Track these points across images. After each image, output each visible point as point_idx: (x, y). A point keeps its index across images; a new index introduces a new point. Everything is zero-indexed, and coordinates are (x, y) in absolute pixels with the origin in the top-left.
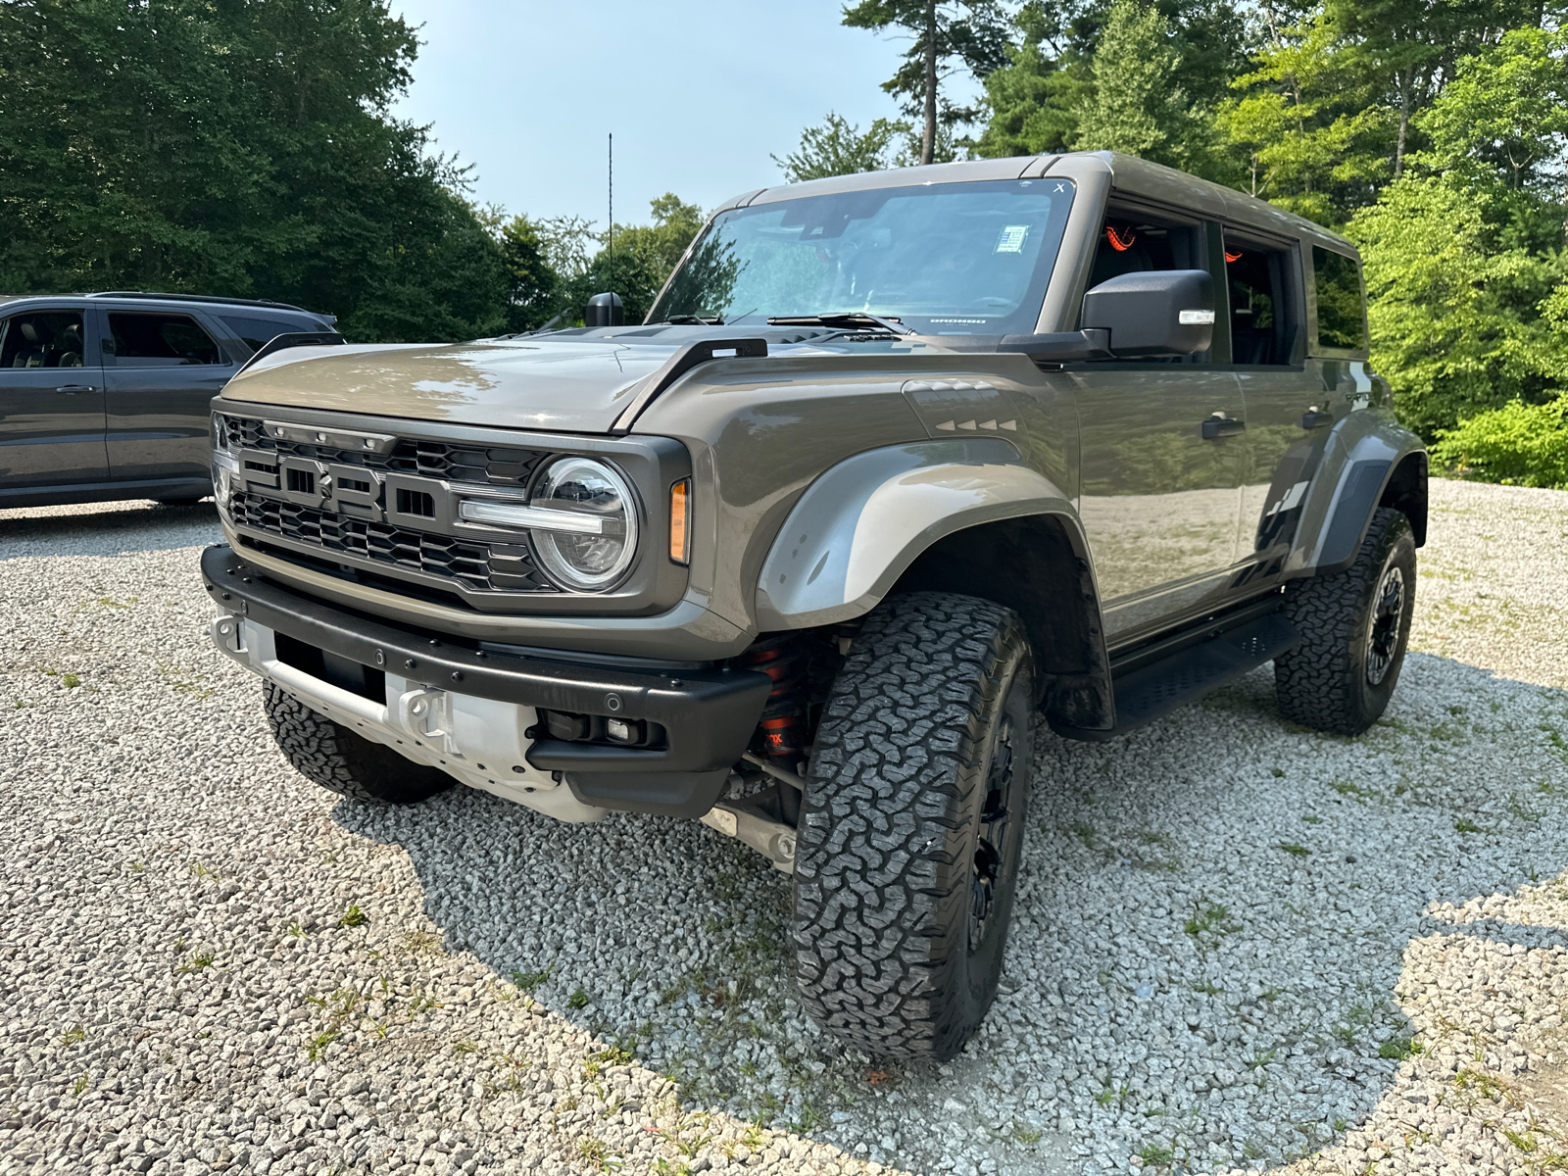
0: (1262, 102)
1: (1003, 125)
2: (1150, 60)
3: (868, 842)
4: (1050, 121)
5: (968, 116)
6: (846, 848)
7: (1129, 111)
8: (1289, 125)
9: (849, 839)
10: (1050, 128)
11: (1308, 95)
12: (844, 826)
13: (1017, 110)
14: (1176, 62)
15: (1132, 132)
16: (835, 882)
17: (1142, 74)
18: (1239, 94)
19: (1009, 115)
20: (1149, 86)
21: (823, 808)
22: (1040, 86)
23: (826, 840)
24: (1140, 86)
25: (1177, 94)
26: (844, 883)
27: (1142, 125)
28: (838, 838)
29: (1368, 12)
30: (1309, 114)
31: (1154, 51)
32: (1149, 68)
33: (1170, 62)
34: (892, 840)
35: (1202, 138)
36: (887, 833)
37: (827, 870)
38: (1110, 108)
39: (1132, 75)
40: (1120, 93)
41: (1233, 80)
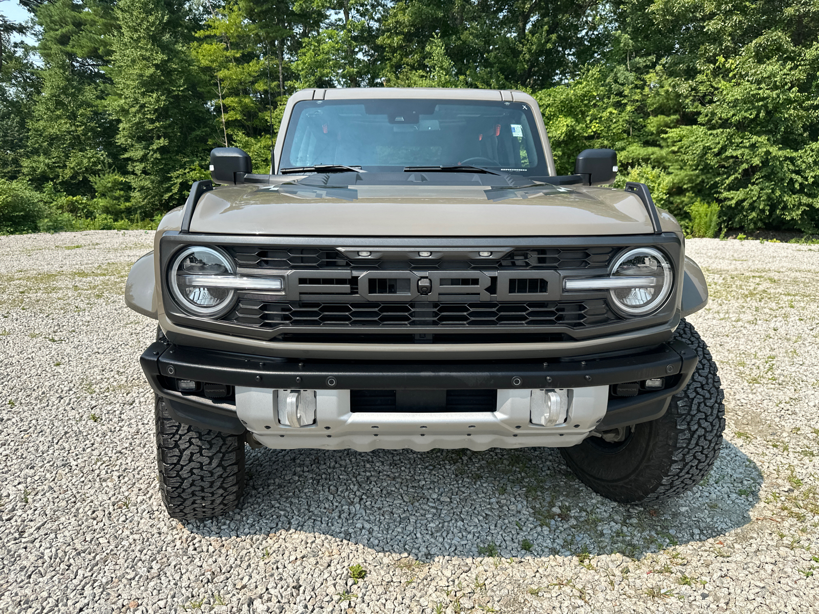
0: (214, 46)
1: (55, 39)
2: (151, 14)
3: (705, 405)
4: (90, 40)
5: (21, 29)
6: (699, 411)
7: (143, 42)
8: (228, 60)
9: (699, 406)
10: (89, 44)
11: (235, 46)
12: (696, 401)
13: (64, 30)
14: (166, 18)
15: (148, 54)
16: (696, 427)
17: (148, 22)
18: (200, 40)
19: (59, 32)
20: (153, 29)
21: (684, 397)
22: (77, 18)
23: (690, 410)
24: (147, 28)
25: (168, 36)
26: (700, 426)
27: (152, 50)
28: (694, 407)
29: (260, 9)
30: (238, 55)
31: (152, 9)
32: (151, 19)
33: (163, 17)
34: (713, 400)
35: (187, 61)
36: (710, 399)
37: (693, 423)
38: (132, 38)
39: (142, 21)
40: (136, 31)
41: (196, 32)
